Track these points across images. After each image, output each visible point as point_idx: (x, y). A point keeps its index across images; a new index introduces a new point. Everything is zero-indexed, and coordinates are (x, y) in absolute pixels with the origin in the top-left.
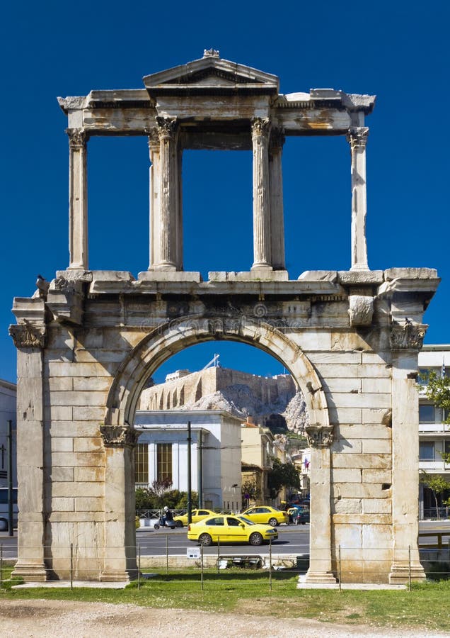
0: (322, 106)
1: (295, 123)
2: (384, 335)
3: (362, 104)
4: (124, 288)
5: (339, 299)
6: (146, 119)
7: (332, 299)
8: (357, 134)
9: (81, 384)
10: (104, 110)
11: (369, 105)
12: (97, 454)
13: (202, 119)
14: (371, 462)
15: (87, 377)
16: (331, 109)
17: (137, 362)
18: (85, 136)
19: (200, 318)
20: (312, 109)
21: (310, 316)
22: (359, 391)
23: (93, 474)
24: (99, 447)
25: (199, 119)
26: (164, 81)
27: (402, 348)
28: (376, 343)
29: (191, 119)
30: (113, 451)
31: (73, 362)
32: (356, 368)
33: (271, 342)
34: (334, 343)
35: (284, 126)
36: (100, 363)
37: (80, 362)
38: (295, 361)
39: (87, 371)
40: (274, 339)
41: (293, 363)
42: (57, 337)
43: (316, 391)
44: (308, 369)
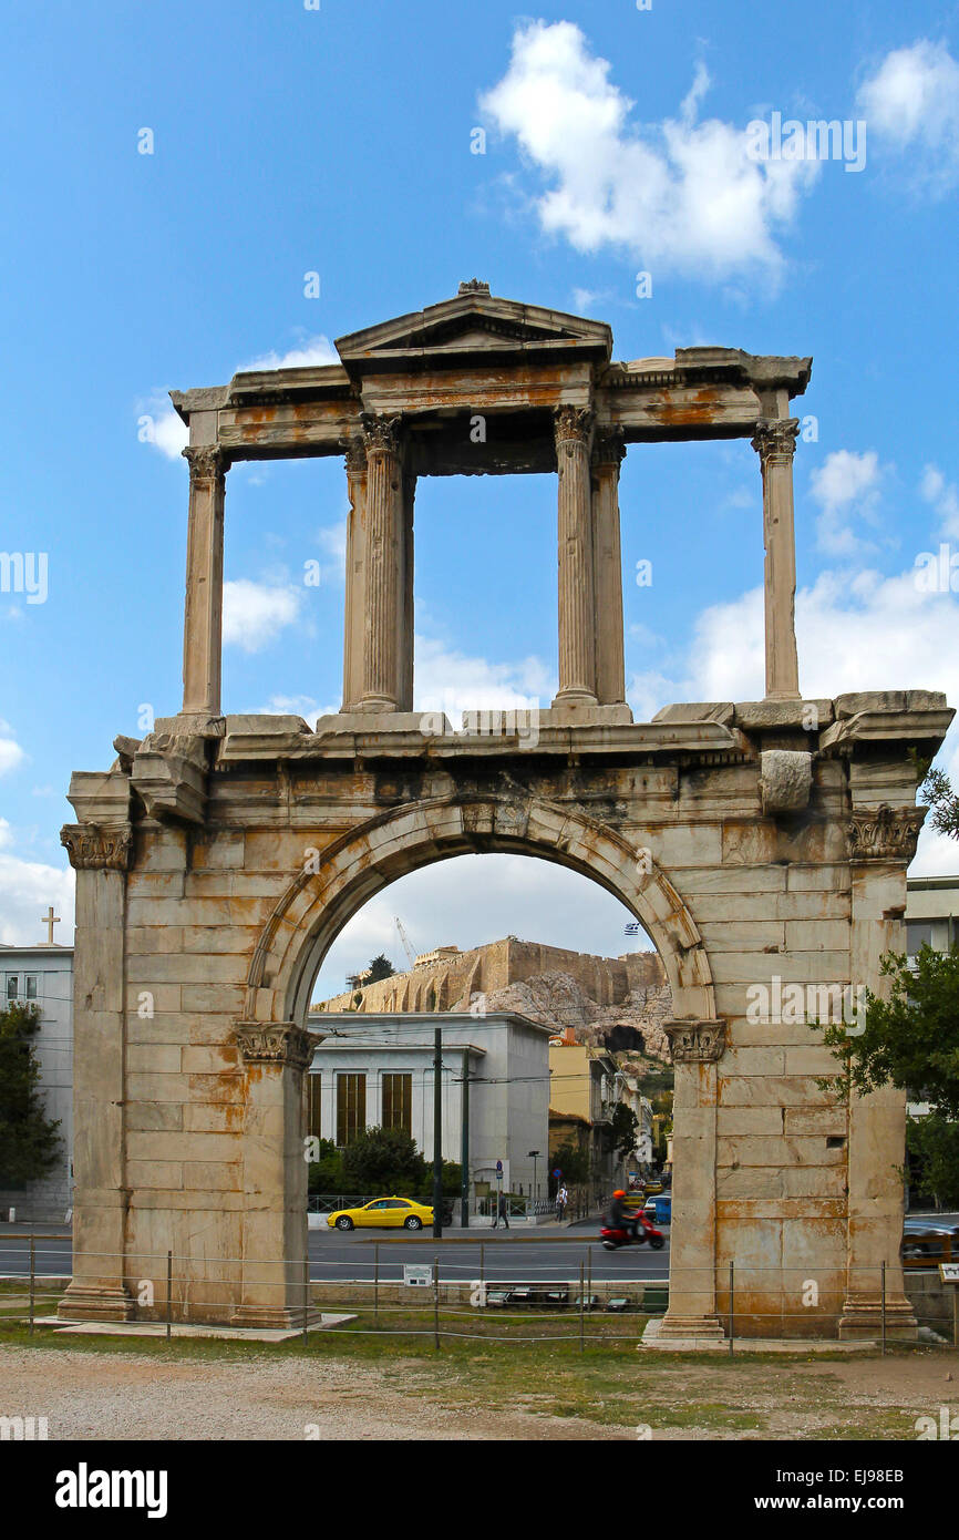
0: (701, 381)
1: (645, 415)
2: (834, 832)
3: (782, 375)
4: (287, 749)
5: (739, 758)
7: (725, 760)
8: (774, 431)
9: (200, 941)
10: (260, 409)
11: (797, 376)
12: (229, 1079)
13: (454, 414)
14: (805, 1092)
15: (210, 928)
16: (720, 385)
17: (313, 896)
18: (221, 460)
19: (445, 806)
20: (680, 383)
21: (676, 797)
22: (781, 948)
23: (219, 1119)
24: (232, 1065)
25: (448, 415)
27: (872, 856)
28: (818, 847)
29: (430, 415)
30: (260, 1072)
31: (184, 897)
32: (774, 900)
33: (593, 852)
34: (727, 850)
35: (622, 421)
36: (238, 899)
37: (197, 898)
38: (644, 890)
39: (209, 914)
40: (599, 845)
41: (638, 893)
42: (152, 848)
43: (687, 950)
44: (672, 905)
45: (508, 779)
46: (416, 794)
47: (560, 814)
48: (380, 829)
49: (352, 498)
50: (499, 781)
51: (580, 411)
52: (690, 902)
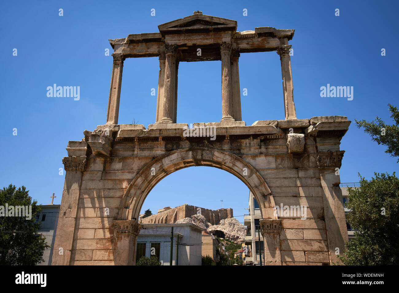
0: (262, 36)
1: (246, 45)
2: (312, 158)
3: (286, 34)
4: (138, 134)
5: (280, 137)
6: (159, 47)
7: (275, 137)
8: (285, 48)
9: (105, 193)
10: (135, 44)
11: (290, 34)
12: (110, 240)
13: (191, 45)
14: (312, 246)
15: (109, 189)
16: (268, 37)
18: (123, 57)
19: (187, 151)
20: (256, 38)
21: (260, 148)
22: (298, 195)
23: (105, 255)
24: (112, 235)
25: (189, 45)
26: (170, 27)
27: (327, 166)
28: (307, 164)
29: (185, 45)
30: (122, 238)
31: (101, 179)
32: (294, 180)
33: (234, 165)
34: (277, 164)
35: (239, 47)
36: (119, 180)
37: (105, 180)
38: (251, 176)
39: (110, 185)
40: (236, 163)
41: (249, 177)
42: (93, 164)
43: (266, 196)
44: (260, 181)
45: (207, 143)
46: (178, 148)
47: (223, 153)
48: (166, 158)
49: (160, 67)
50: (203, 143)
51: (228, 44)
52: (266, 180)
